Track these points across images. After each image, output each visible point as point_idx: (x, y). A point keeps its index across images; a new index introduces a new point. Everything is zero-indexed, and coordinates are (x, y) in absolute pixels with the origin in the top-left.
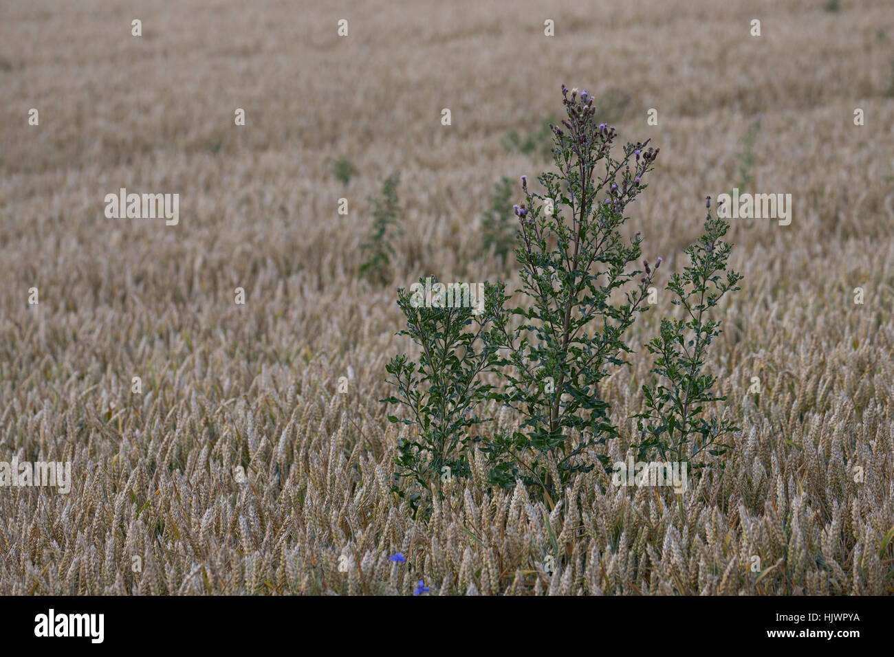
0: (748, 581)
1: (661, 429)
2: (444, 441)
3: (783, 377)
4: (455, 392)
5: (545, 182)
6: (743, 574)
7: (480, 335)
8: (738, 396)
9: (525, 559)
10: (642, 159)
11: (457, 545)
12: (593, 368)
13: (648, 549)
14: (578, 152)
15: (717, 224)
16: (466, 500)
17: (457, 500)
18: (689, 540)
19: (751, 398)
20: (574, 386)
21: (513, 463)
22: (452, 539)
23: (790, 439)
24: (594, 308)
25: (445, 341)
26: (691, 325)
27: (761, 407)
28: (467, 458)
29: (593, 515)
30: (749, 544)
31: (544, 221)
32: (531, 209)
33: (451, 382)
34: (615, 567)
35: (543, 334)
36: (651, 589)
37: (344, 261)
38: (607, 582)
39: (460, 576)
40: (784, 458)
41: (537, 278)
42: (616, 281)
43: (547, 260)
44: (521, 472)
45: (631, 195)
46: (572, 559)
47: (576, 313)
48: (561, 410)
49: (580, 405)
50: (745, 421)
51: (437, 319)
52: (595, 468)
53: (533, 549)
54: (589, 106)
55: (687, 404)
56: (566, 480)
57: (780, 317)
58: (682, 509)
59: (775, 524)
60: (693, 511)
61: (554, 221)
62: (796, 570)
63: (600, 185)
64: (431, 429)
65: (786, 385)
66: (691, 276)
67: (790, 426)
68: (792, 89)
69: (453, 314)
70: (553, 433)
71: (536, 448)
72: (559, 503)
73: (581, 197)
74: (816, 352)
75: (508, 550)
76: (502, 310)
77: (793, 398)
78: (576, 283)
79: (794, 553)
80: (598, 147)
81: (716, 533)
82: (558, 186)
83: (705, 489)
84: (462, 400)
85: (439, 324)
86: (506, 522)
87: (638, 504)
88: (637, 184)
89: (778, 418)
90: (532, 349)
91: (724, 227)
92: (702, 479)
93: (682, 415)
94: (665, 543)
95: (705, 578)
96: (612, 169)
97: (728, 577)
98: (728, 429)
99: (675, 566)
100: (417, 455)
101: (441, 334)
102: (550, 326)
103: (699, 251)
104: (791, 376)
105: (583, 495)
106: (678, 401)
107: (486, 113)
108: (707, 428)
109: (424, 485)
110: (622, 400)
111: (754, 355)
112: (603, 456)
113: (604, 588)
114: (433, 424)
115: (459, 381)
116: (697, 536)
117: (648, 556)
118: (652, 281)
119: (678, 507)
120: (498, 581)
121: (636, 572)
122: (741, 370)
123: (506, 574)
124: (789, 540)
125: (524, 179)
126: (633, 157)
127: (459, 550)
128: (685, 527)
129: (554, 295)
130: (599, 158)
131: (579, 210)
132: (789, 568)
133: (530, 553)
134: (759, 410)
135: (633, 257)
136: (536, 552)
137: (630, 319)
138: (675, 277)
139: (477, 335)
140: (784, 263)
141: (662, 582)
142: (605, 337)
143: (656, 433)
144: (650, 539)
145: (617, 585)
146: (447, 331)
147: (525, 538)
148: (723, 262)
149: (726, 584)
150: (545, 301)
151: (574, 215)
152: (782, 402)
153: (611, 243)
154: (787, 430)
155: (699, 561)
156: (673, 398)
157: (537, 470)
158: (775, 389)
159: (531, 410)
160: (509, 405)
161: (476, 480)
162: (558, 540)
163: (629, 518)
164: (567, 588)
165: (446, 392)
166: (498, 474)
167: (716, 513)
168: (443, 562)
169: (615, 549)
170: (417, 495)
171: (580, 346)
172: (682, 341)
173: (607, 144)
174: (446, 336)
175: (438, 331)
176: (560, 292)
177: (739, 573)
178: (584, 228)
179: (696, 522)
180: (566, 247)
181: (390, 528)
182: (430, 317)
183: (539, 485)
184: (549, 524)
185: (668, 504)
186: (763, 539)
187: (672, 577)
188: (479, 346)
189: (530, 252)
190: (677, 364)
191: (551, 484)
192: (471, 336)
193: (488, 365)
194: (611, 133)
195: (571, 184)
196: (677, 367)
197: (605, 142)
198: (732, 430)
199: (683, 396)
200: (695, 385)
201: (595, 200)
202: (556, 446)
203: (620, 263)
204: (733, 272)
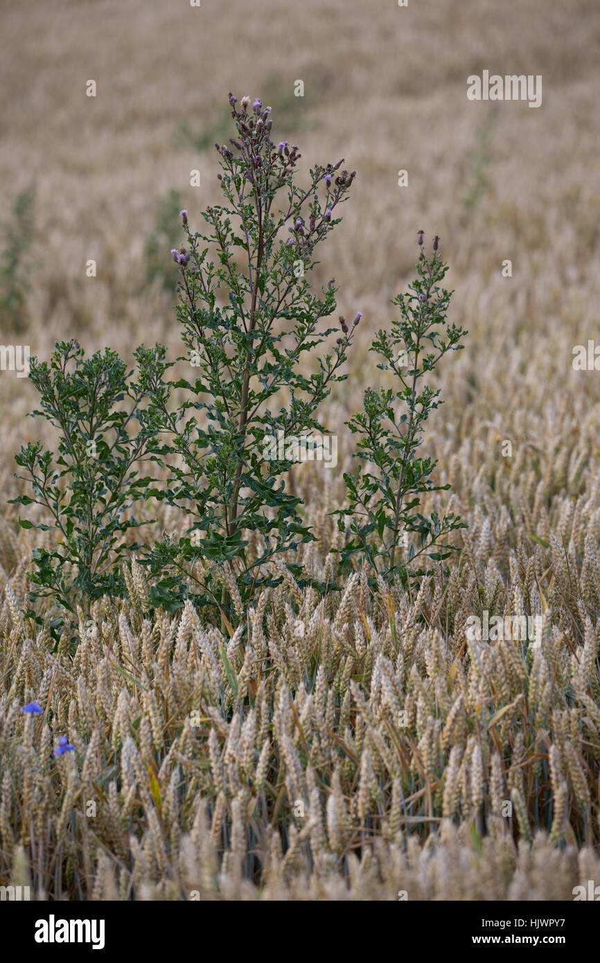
0: (479, 725)
1: (369, 528)
2: (92, 551)
3: (525, 452)
4: (105, 487)
5: (210, 218)
6: (472, 716)
7: (135, 413)
8: (468, 479)
9: (196, 704)
10: (334, 186)
11: (109, 686)
13: (351, 687)
14: (251, 179)
15: (432, 265)
16: (121, 628)
17: (110, 626)
18: (405, 671)
19: (484, 479)
20: (256, 478)
21: (181, 577)
22: (103, 680)
23: (534, 533)
24: (279, 378)
25: (91, 423)
26: (402, 395)
27: (497, 491)
28: (122, 572)
29: (283, 642)
30: (480, 676)
31: (211, 268)
32: (194, 253)
33: (99, 475)
34: (311, 710)
35: (214, 413)
36: (357, 738)
38: (301, 731)
39: (114, 728)
40: (525, 560)
41: (204, 342)
42: (304, 342)
43: (217, 319)
44: (191, 588)
45: (321, 232)
46: (256, 702)
47: (255, 385)
48: (240, 508)
49: (264, 502)
50: (476, 512)
51: (80, 396)
52: (284, 581)
53: (207, 690)
54: (264, 120)
55: (401, 495)
56: (248, 598)
57: (523, 369)
58: (395, 633)
60: (409, 635)
61: (225, 268)
62: (540, 708)
63: (281, 221)
64: (75, 534)
65: (529, 461)
66: (402, 333)
67: (534, 515)
69: (100, 388)
70: (231, 539)
71: (208, 558)
72: (240, 630)
73: (258, 236)
74: (568, 416)
75: (174, 693)
76: (162, 383)
77: (539, 477)
78: (254, 347)
79: (536, 688)
80: (277, 172)
81: (438, 664)
82: (227, 223)
83: (424, 604)
84: (114, 497)
85: (82, 402)
86: (172, 654)
87: (340, 626)
88: (329, 218)
89: (519, 505)
90: (201, 432)
91: (442, 269)
92: (420, 593)
93: (394, 510)
94: (374, 677)
95: (425, 721)
96: (296, 200)
97: (454, 721)
98: (453, 527)
99: (387, 707)
100: (58, 570)
101: (85, 413)
102: (223, 402)
103: (410, 301)
104: (535, 450)
105: (270, 618)
106: (389, 493)
107: (150, 97)
108: (425, 526)
109: (68, 606)
110: (321, 485)
111: (488, 424)
112: (295, 566)
113: (296, 738)
114: (77, 529)
115: (110, 474)
116: (414, 668)
117: (352, 696)
118: (350, 342)
119: (389, 630)
120: (162, 733)
121: (338, 714)
122: (472, 445)
123: (173, 723)
124: (530, 671)
125: (184, 215)
126: (323, 184)
127: (113, 692)
128: (400, 656)
129: (227, 362)
130: (280, 186)
131: (256, 254)
132: (531, 707)
133: (203, 695)
134: (494, 495)
135: (326, 310)
136: (211, 694)
137: (324, 391)
138: (381, 334)
139: (132, 414)
140: (529, 295)
141: (370, 729)
142: (294, 414)
143: (363, 533)
144: (355, 673)
145: (314, 733)
146: (93, 411)
147: (195, 676)
148: (442, 314)
149: (451, 730)
150: (215, 371)
151: (250, 259)
152: (525, 483)
153: (297, 294)
154: (530, 521)
155: (417, 700)
156: (382, 489)
157: (212, 586)
158: (516, 466)
159: (202, 510)
160: (173, 504)
161: (135, 600)
162: (238, 677)
163: (328, 646)
164: (250, 740)
165: (93, 488)
166: (161, 592)
167: (437, 638)
168: (91, 711)
169: (310, 688)
170: (59, 621)
171: (262, 426)
172: (392, 416)
173: (289, 167)
174: (92, 416)
175: (82, 410)
176: (234, 359)
177: (468, 715)
178: (263, 276)
179: (413, 649)
180: (240, 301)
181: (24, 665)
182: (70, 393)
183: (214, 605)
184: (226, 659)
185: (377, 626)
186: (498, 670)
187: (383, 723)
188: (134, 428)
189: (194, 309)
190: (386, 445)
191: (229, 603)
192: (124, 415)
193: (146, 453)
194: (293, 154)
195: (245, 219)
196: (387, 450)
197: (285, 165)
198: (457, 527)
199: (395, 486)
200: (410, 472)
201: (275, 240)
202: (235, 554)
203: (310, 319)
204: (454, 327)
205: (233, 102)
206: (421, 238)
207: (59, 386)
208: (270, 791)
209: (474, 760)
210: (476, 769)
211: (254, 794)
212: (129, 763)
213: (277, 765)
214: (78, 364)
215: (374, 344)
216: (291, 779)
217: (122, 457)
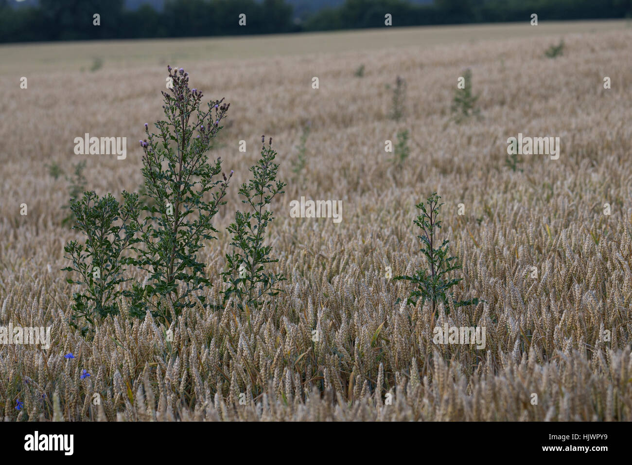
0: (290, 362)
1: (238, 281)
2: (102, 294)
3: (318, 258)
4: (108, 263)
5: (159, 126)
6: (286, 357)
8: (289, 268)
9: (151, 356)
10: (219, 111)
12: (194, 242)
14: (179, 107)
15: (269, 152)
19: (298, 270)
20: (182, 254)
21: (145, 303)
24: (193, 205)
25: (102, 231)
26: (255, 215)
27: (304, 276)
28: (117, 304)
29: (195, 331)
30: (290, 339)
31: (160, 151)
32: (151, 144)
33: (106, 256)
34: (208, 357)
35: (161, 222)
36: (230, 371)
37: (52, 218)
38: (203, 367)
39: (110, 367)
40: (315, 296)
41: (156, 186)
42: (206, 187)
43: (162, 176)
45: (213, 133)
46: (181, 354)
47: (182, 208)
48: (175, 269)
49: (186, 266)
51: (96, 218)
52: (197, 304)
53: (156, 350)
54: (185, 77)
55: (254, 264)
56: (178, 312)
58: (250, 324)
59: (305, 327)
60: (257, 325)
61: (166, 150)
62: (320, 355)
63: (194, 127)
64: (94, 285)
65: (320, 262)
66: (254, 185)
68: (334, 118)
69: (106, 214)
70: (170, 283)
71: (159, 293)
72: (173, 324)
73: (182, 135)
74: (339, 244)
75: (140, 351)
77: (324, 269)
78: (181, 189)
79: (318, 345)
80: (191, 103)
81: (270, 336)
82: (167, 128)
84: (114, 268)
85: (97, 221)
87: (223, 322)
88: (217, 126)
89: (315, 281)
90: (155, 231)
91: (273, 154)
92: (263, 308)
93: (251, 272)
94: (239, 344)
95: (263, 362)
96: (201, 117)
97: (277, 359)
98: (280, 279)
100: (86, 304)
101: (99, 226)
102: (166, 217)
103: (258, 169)
105: (189, 320)
106: (248, 263)
108: (266, 279)
109: (91, 321)
112: (201, 297)
113: (200, 370)
114: (95, 283)
115: (111, 256)
117: (229, 353)
118: (228, 185)
119: (247, 323)
120: (134, 370)
123: (139, 365)
125: (146, 125)
126: (214, 109)
128: (252, 334)
129: (167, 196)
130: (193, 110)
131: (182, 144)
132: (315, 354)
133: (154, 352)
135: (216, 172)
137: (215, 210)
138: (244, 185)
139: (122, 227)
141: (236, 364)
142: (200, 222)
143: (235, 283)
146: (102, 225)
147: (151, 344)
148: (274, 176)
149: (276, 364)
150: (162, 201)
151: (179, 146)
153: (202, 162)
155: (260, 352)
156: (245, 261)
157: (161, 308)
158: (313, 266)
159: (155, 270)
160: (141, 268)
161: (123, 316)
163: (217, 331)
164: (177, 371)
165: (102, 262)
166: (136, 310)
167: (270, 323)
170: (86, 328)
171: (184, 228)
172: (249, 226)
173: (197, 101)
174: (102, 228)
175: (97, 225)
176: (171, 195)
177: (284, 356)
178: (185, 155)
179: (259, 331)
180: (174, 166)
181: (68, 345)
182: (91, 216)
183: (162, 316)
184: (166, 336)
188: (123, 234)
189: (151, 170)
190: (247, 239)
191: (169, 315)
192: (118, 227)
193: (129, 245)
194: (200, 95)
195: (176, 127)
196: (247, 242)
197: (196, 100)
198: (282, 280)
199: (251, 260)
200: (258, 253)
201: (191, 138)
202: (172, 290)
203: (208, 176)
204: (280, 182)
205: (170, 70)
206: (263, 139)
207: (86, 213)
208: (188, 397)
209: (287, 377)
210: (288, 381)
211: (179, 398)
212: (117, 382)
213: (190, 383)
214: (95, 202)
215: (240, 190)
216: (197, 388)
217: (117, 248)
